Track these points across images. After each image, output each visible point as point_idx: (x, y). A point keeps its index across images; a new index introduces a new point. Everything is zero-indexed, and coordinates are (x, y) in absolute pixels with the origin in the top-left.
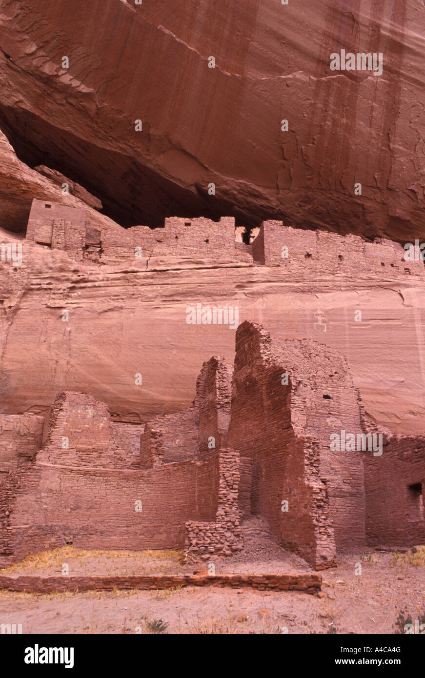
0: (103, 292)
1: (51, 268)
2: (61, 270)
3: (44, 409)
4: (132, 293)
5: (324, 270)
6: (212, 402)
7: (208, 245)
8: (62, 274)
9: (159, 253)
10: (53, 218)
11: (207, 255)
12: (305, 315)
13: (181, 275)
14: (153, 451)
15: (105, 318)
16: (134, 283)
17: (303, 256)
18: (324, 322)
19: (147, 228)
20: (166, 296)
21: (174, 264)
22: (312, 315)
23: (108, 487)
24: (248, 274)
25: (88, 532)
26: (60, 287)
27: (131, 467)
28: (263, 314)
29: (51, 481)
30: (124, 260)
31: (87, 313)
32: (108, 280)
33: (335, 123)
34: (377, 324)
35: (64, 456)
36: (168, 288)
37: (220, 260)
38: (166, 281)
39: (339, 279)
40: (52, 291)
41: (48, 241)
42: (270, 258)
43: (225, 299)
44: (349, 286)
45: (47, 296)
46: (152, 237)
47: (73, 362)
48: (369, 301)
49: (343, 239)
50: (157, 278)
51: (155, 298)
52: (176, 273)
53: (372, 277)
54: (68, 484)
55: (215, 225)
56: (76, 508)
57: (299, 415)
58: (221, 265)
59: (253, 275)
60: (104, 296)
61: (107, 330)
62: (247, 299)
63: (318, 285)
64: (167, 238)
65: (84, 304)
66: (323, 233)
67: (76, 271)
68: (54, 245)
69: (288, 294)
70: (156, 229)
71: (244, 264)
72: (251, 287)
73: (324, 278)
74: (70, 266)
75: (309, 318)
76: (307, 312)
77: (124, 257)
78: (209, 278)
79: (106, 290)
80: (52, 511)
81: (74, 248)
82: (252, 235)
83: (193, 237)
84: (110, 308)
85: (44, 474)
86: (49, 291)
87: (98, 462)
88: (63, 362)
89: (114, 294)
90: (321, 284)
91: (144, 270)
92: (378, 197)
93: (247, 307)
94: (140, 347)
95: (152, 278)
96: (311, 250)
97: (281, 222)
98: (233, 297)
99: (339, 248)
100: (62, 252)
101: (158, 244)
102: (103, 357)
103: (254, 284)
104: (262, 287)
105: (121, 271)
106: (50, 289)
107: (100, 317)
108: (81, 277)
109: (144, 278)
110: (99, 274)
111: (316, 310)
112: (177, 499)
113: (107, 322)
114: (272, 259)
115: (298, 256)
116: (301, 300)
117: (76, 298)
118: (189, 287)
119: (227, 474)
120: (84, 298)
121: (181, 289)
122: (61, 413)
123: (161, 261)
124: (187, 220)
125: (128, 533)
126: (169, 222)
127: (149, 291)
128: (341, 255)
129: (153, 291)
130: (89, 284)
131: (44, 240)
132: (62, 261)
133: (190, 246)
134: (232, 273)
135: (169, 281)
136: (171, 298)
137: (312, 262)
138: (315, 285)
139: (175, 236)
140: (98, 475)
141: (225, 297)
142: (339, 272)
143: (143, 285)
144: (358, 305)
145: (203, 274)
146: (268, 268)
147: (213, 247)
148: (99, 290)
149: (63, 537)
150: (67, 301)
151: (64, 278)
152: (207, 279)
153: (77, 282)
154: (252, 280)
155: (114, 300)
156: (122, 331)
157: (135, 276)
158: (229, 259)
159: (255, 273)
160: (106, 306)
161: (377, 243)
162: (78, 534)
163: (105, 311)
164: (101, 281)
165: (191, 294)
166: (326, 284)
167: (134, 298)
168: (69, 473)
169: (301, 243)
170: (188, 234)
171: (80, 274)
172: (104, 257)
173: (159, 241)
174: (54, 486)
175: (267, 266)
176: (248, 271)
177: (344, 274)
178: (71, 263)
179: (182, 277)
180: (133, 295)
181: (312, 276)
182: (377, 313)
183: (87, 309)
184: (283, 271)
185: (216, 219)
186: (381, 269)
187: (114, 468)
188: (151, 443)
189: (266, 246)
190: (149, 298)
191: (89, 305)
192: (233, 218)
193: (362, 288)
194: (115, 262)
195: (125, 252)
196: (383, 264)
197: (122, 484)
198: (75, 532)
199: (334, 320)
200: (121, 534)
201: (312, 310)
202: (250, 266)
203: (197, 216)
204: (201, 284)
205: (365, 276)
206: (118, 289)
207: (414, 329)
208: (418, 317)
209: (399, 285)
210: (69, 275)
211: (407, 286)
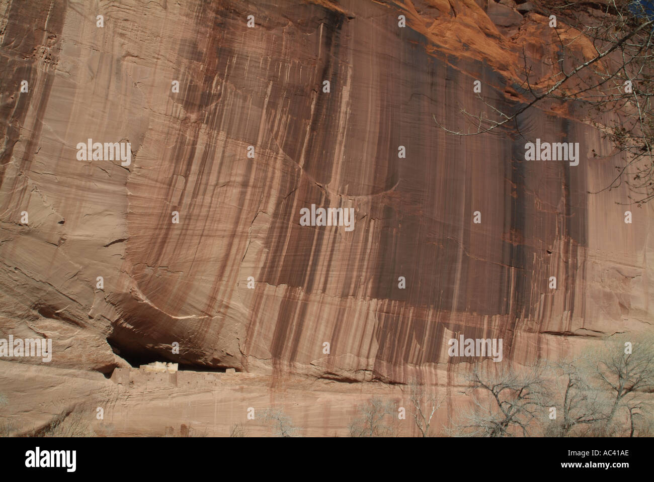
1: (122, 392)
2: (125, 392)
4: (143, 399)
5: (192, 388)
7: (162, 381)
9: (149, 385)
10: (122, 375)
11: (161, 385)
17: (187, 383)
18: (190, 405)
19: (145, 375)
21: (153, 389)
22: (188, 403)
24: (172, 391)
26: (124, 398)
31: (131, 406)
32: (136, 395)
33: (203, 330)
34: (205, 404)
36: (152, 396)
39: (196, 390)
41: (121, 382)
42: (178, 385)
44: (199, 392)
45: (122, 401)
46: (147, 379)
47: (128, 420)
48: (204, 397)
50: (149, 393)
51: (148, 400)
52: (154, 392)
53: (206, 388)
58: (165, 389)
60: (136, 400)
62: (171, 399)
69: (182, 396)
73: (192, 391)
74: (127, 391)
76: (186, 402)
77: (139, 386)
79: (136, 398)
84: (137, 403)
86: (122, 399)
91: (145, 391)
92: (211, 351)
93: (171, 401)
94: (144, 415)
96: (189, 381)
100: (124, 386)
101: (148, 381)
102: (135, 418)
103: (173, 394)
104: (176, 394)
105: (139, 392)
107: (135, 406)
110: (134, 393)
117: (128, 401)
118: (157, 396)
120: (130, 401)
123: (150, 388)
128: (198, 382)
130: (132, 396)
132: (125, 389)
133: (157, 382)
134: (168, 390)
136: (152, 399)
137: (189, 385)
138: (189, 393)
139: (153, 378)
141: (166, 399)
143: (145, 396)
144: (200, 398)
145: (161, 391)
146: (178, 388)
150: (126, 402)
151: (125, 395)
152: (162, 393)
153: (129, 396)
155: (138, 401)
156: (139, 411)
157: (143, 394)
158: (167, 386)
159: (174, 390)
165: (156, 398)
171: (129, 393)
176: (172, 389)
181: (189, 390)
182: (205, 401)
184: (182, 388)
191: (131, 403)
193: (202, 392)
199: (193, 404)
204: (160, 395)
205: (203, 388)
206: (138, 398)
207: (214, 406)
208: (216, 401)
209: (212, 390)
210: (127, 394)
211: (215, 391)
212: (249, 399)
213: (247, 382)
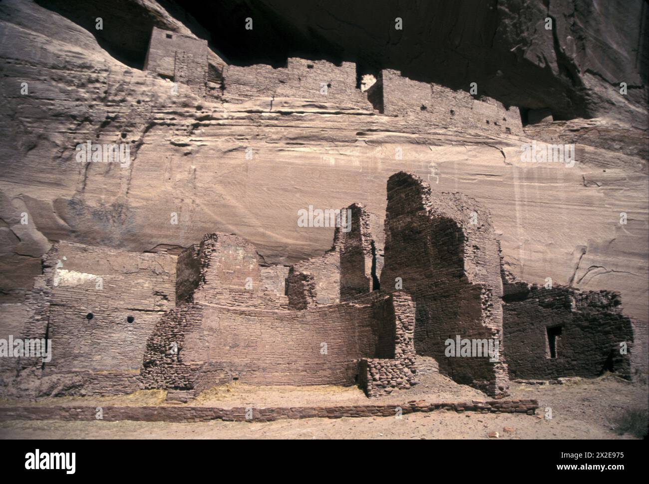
0: (228, 131)
1: (174, 103)
2: (185, 105)
3: (170, 248)
4: (257, 134)
5: (437, 124)
6: (357, 247)
7: (331, 90)
8: (186, 109)
9: (283, 94)
10: (175, 49)
11: (330, 100)
12: (420, 167)
13: (305, 119)
14: (306, 292)
15: (230, 158)
16: (259, 124)
17: (419, 108)
18: (436, 174)
19: (269, 67)
20: (291, 139)
21: (298, 107)
22: (426, 167)
23: (263, 326)
24: (368, 122)
25: (252, 368)
26: (183, 123)
27: (280, 308)
28: (382, 162)
29: (211, 320)
30: (247, 99)
31: (212, 152)
32: (232, 119)
34: (482, 179)
35: (219, 296)
36: (292, 130)
37: (343, 106)
38: (289, 124)
39: (450, 133)
40: (176, 127)
41: (171, 74)
42: (389, 107)
43: (347, 146)
44: (459, 141)
45: (171, 132)
46: (275, 77)
47: (198, 201)
48: (475, 156)
49: (454, 95)
50: (281, 119)
51: (280, 140)
52: (300, 116)
53: (479, 133)
54: (227, 324)
55: (337, 70)
56: (235, 346)
57: (470, 264)
58: (343, 111)
59: (373, 123)
60: (229, 135)
61: (232, 170)
62: (367, 147)
63: (432, 137)
64: (290, 79)
65: (209, 142)
66: (437, 86)
67: (199, 108)
68: (178, 78)
69: (405, 145)
70: (279, 69)
71: (365, 112)
72: (371, 135)
73: (437, 132)
74: (194, 102)
75: (423, 170)
76: (422, 164)
77: (247, 95)
78: (331, 123)
79: (231, 129)
80: (214, 349)
81: (197, 83)
82: (363, 82)
83: (315, 80)
84: (234, 148)
85: (204, 312)
86: (172, 127)
87: (250, 303)
88: (187, 201)
89: (238, 133)
90: (435, 137)
91: (268, 110)
93: (368, 155)
94: (265, 189)
95: (277, 119)
96: (426, 103)
97: (399, 72)
98: (354, 144)
99: (451, 103)
100: (185, 86)
101: (281, 84)
102: (228, 198)
103: (374, 133)
104: (382, 135)
105: (245, 110)
106: (174, 125)
107: (226, 156)
108: (205, 114)
109: (269, 119)
110: (223, 112)
111: (430, 163)
112: (334, 339)
113: (232, 162)
114: (390, 109)
115: (415, 108)
116: (417, 152)
117: (200, 136)
118: (314, 131)
119: (402, 316)
120: (208, 136)
121: (305, 133)
122: (214, 254)
123: (286, 103)
124: (310, 62)
125: (289, 370)
126: (292, 62)
127: (273, 133)
128: (453, 109)
129: (277, 133)
130: (213, 122)
131: (166, 73)
132: (186, 96)
133: (313, 89)
134: (353, 119)
135: (293, 123)
136: (296, 141)
137: (428, 115)
138: (429, 137)
139: (297, 77)
140: (253, 315)
141: (347, 144)
142: (450, 126)
143: (267, 126)
144: (467, 160)
145: (326, 119)
146: (387, 117)
147: (335, 92)
148: (224, 129)
149: (230, 373)
150: (190, 138)
151: (188, 114)
152: (330, 124)
153: (201, 119)
154: (372, 128)
155: (239, 139)
156: (247, 172)
157: (260, 116)
158: (350, 106)
159: (375, 121)
160: (230, 146)
161: (483, 101)
162: (242, 371)
163: (231, 151)
164: (225, 119)
165: (314, 138)
166: (439, 137)
167: (258, 139)
168: (226, 312)
169: (417, 95)
170: (310, 77)
171: (203, 110)
172: (227, 94)
173: (282, 82)
174: (214, 325)
175: (387, 116)
176: (369, 119)
177: (455, 129)
178: (195, 99)
179: (305, 121)
180: (258, 135)
181: (427, 128)
182: (482, 168)
183: (212, 147)
184: (401, 121)
185: (338, 64)
186: (485, 127)
187: (265, 308)
188: (303, 285)
189: (385, 95)
190: (274, 140)
191: (214, 144)
192: (354, 64)
193: (469, 144)
194: (237, 100)
195: (247, 91)
196: (488, 122)
197: (277, 324)
198: (240, 368)
199: (444, 173)
200: (283, 371)
201: (427, 162)
202: (371, 114)
203: (320, 59)
204: (323, 129)
205: (473, 132)
206: (242, 128)
207: (512, 186)
208: (516, 175)
209: (500, 143)
210: (192, 111)
211: (508, 145)
212: (606, 182)
213: (591, 136)
